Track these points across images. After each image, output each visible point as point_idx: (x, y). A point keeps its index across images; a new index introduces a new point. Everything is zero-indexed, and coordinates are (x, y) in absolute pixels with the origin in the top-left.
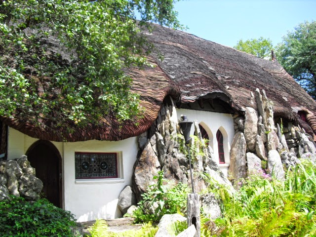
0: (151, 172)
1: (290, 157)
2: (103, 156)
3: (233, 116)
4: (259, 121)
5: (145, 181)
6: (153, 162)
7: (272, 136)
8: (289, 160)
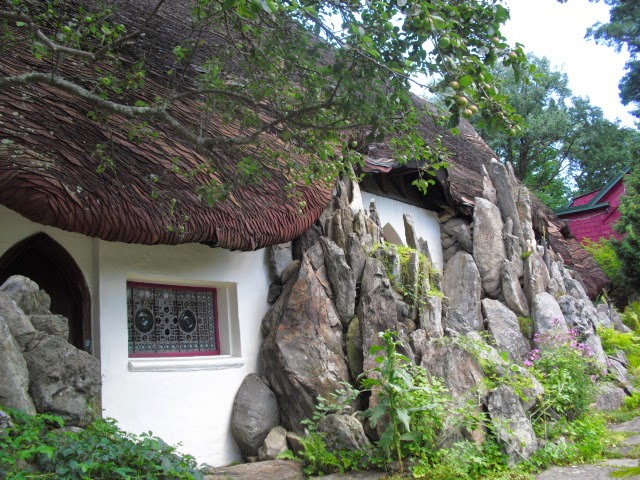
0: (322, 338)
1: (581, 308)
2: (185, 294)
3: (440, 216)
4: (505, 229)
5: (307, 361)
6: (323, 312)
7: (537, 263)
8: (579, 315)
